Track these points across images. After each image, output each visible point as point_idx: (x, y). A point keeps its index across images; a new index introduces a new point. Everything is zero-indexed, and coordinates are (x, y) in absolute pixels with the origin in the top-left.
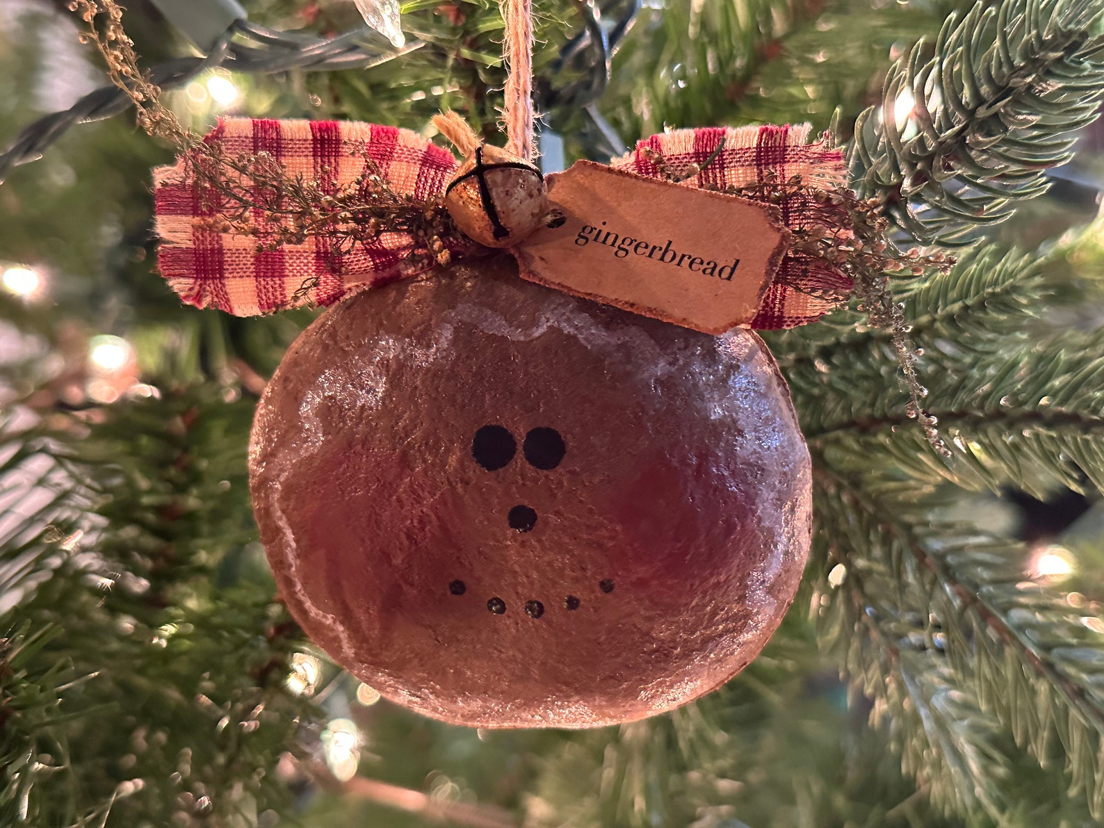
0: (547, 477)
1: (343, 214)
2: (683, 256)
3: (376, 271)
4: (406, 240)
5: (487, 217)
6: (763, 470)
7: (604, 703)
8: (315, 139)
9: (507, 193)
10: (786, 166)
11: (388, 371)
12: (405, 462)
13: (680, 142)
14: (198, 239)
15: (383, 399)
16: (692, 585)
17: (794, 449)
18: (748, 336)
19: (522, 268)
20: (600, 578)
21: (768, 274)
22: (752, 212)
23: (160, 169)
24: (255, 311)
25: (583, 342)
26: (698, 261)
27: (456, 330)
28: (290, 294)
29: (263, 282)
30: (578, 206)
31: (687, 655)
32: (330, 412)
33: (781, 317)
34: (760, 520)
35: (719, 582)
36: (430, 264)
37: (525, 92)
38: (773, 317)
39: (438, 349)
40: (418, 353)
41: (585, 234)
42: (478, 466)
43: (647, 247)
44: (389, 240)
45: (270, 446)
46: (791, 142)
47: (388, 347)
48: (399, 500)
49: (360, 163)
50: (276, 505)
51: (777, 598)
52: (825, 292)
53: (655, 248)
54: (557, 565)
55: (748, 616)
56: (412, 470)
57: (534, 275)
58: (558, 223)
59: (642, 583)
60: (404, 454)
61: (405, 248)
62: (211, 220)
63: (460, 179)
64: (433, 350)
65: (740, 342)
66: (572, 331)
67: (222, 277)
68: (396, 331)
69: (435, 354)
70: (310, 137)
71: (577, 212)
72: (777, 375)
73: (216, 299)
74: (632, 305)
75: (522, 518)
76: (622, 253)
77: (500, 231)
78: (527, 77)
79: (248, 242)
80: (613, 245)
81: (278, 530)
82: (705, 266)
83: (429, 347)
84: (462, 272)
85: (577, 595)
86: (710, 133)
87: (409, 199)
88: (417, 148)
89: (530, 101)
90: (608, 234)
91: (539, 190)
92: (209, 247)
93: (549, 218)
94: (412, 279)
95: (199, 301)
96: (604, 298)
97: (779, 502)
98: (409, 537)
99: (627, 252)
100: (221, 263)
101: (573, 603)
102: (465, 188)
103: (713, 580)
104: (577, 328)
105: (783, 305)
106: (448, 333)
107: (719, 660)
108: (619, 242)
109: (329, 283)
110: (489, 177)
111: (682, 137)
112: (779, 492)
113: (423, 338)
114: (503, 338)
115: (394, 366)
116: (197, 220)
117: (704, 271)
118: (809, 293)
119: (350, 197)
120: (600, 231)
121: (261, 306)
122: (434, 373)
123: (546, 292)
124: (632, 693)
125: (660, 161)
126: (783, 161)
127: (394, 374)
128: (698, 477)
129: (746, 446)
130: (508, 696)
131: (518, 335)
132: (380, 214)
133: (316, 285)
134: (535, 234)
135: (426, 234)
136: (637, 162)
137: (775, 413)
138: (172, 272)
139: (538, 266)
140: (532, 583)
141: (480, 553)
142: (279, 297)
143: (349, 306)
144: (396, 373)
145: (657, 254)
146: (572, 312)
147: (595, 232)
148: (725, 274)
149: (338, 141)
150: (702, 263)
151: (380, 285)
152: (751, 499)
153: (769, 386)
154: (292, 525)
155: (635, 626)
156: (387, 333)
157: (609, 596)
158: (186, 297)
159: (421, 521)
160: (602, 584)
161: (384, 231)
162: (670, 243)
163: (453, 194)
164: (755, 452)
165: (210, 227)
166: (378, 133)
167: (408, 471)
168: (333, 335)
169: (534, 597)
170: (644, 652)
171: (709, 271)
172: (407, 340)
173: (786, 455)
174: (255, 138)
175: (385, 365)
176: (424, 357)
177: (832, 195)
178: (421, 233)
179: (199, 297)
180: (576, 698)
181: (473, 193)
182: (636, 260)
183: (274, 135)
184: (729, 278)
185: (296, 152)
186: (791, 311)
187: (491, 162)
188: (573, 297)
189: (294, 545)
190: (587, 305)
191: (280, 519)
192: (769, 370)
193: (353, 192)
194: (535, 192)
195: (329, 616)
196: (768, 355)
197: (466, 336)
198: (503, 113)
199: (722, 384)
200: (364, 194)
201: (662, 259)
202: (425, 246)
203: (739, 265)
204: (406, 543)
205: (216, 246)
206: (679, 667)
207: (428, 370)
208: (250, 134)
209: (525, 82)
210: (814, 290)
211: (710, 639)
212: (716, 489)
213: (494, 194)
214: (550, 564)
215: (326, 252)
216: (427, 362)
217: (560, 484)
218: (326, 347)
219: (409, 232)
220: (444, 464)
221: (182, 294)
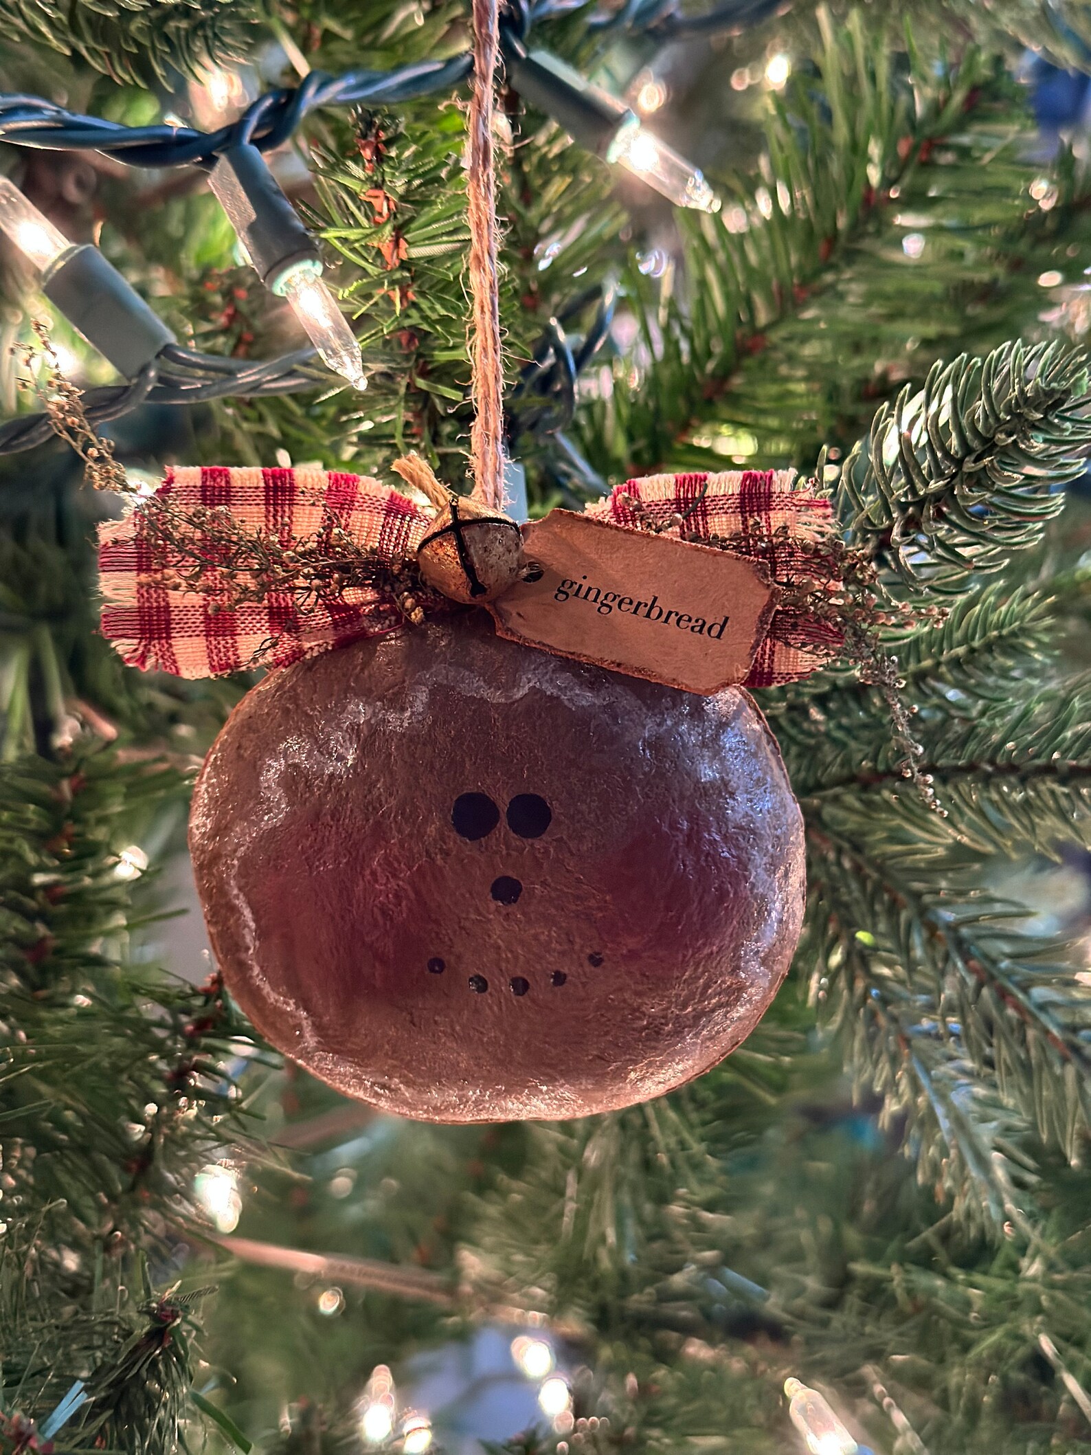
0: (532, 845)
1: (306, 571)
2: (670, 613)
3: (335, 628)
4: (370, 595)
5: (464, 575)
6: (755, 834)
7: (590, 1087)
8: (267, 488)
9: (485, 550)
10: (772, 514)
11: (358, 736)
12: (379, 833)
13: (659, 488)
14: (142, 595)
15: (354, 766)
16: (684, 956)
17: (785, 812)
18: (736, 692)
19: (498, 625)
20: (588, 951)
21: (759, 632)
22: (739, 566)
23: (106, 524)
24: (206, 672)
25: (566, 703)
26: (686, 618)
27: (432, 693)
28: (245, 654)
29: (214, 642)
30: (557, 560)
31: (678, 1033)
32: (293, 780)
33: (771, 673)
34: (753, 885)
35: (712, 953)
36: (398, 621)
37: (496, 438)
38: (762, 673)
39: (413, 713)
40: (391, 717)
41: (565, 589)
42: (458, 838)
43: (631, 603)
44: (351, 596)
45: (224, 818)
46: (776, 488)
47: (359, 711)
48: (373, 873)
49: (319, 512)
50: (232, 882)
51: (772, 970)
52: (816, 648)
53: (640, 603)
54: (542, 938)
55: (741, 989)
56: (388, 842)
57: (513, 634)
58: (535, 577)
59: (633, 955)
60: (378, 824)
61: (370, 603)
62: (159, 576)
63: (435, 535)
64: (408, 714)
65: (729, 699)
66: (555, 691)
67: (169, 637)
68: (367, 694)
69: (410, 717)
70: (262, 484)
71: (556, 566)
72: (766, 732)
73: (161, 661)
74: (619, 665)
75: (507, 890)
76: (604, 610)
77: (477, 588)
78: (497, 422)
79: (196, 599)
80: (595, 600)
81: (233, 909)
82: (693, 623)
83: (403, 710)
84: (433, 631)
85: (565, 970)
86: (691, 479)
87: (373, 551)
88: (379, 497)
89: (500, 446)
90: (590, 589)
91: (517, 545)
92: (155, 604)
93: (525, 572)
94: (381, 637)
95: (143, 663)
96: (588, 657)
97: (772, 867)
98: (384, 912)
99: (611, 608)
100: (168, 622)
101: (560, 978)
102: (441, 545)
103: (706, 951)
104: (560, 688)
105: (773, 661)
106: (422, 696)
107: (711, 1038)
108: (602, 597)
109: (288, 642)
110: (466, 534)
111: (662, 482)
112: (772, 856)
113: (396, 701)
114: (483, 701)
115: (365, 731)
116: (144, 577)
117: (692, 628)
118: (799, 648)
119: (312, 552)
120: (581, 586)
121: (213, 668)
122: (410, 739)
123: (525, 651)
124: (621, 1075)
125: (639, 508)
126: (769, 508)
127: (366, 740)
128: (688, 843)
129: (738, 809)
130: (488, 1081)
131: (497, 697)
132: (345, 569)
133: (274, 645)
134: (511, 590)
135: (393, 590)
136: (615, 508)
137: (765, 773)
138: (114, 633)
139: (514, 622)
140: (516, 958)
141: (462, 928)
142: (233, 657)
143: (311, 666)
144: (369, 739)
145: (643, 611)
146: (554, 671)
147: (576, 587)
148: (714, 632)
149: (293, 488)
150: (690, 620)
151: (344, 644)
152: (744, 865)
153: (758, 745)
154: (250, 904)
155: (625, 1001)
156: (356, 695)
157: (598, 970)
158: (129, 660)
159: (396, 896)
160: (591, 957)
161: (348, 586)
162: (656, 599)
163: (427, 552)
164: (747, 815)
165: (157, 583)
166: (336, 480)
167: (383, 843)
168: (295, 699)
169: (519, 973)
170: (634, 1029)
171: (697, 629)
172: (379, 703)
173: (778, 817)
174: (204, 487)
175: (355, 729)
176: (398, 721)
177: (820, 547)
178: (388, 588)
179: (143, 659)
180: (562, 1081)
181: (450, 550)
182: (620, 616)
183: (223, 484)
184: (719, 637)
185: (246, 501)
186: (781, 667)
187: (467, 518)
188: (555, 656)
189: (252, 925)
190: (570, 664)
191: (237, 897)
192: (757, 727)
193: (315, 545)
194: (513, 548)
195: (292, 1002)
196: (756, 710)
197: (442, 698)
198: (470, 457)
199: (712, 745)
200: (325, 545)
201: (648, 616)
202: (392, 602)
203: (729, 623)
204: (380, 918)
205: (163, 604)
206: (669, 1046)
207: (403, 735)
208: (199, 484)
209: (496, 428)
210: (804, 645)
211: (703, 1013)
212: (708, 854)
213: (472, 551)
214: (536, 937)
215: (279, 607)
216: (401, 726)
217: (547, 852)
218: (286, 711)
219: (374, 586)
220: (421, 835)
221: (127, 656)
